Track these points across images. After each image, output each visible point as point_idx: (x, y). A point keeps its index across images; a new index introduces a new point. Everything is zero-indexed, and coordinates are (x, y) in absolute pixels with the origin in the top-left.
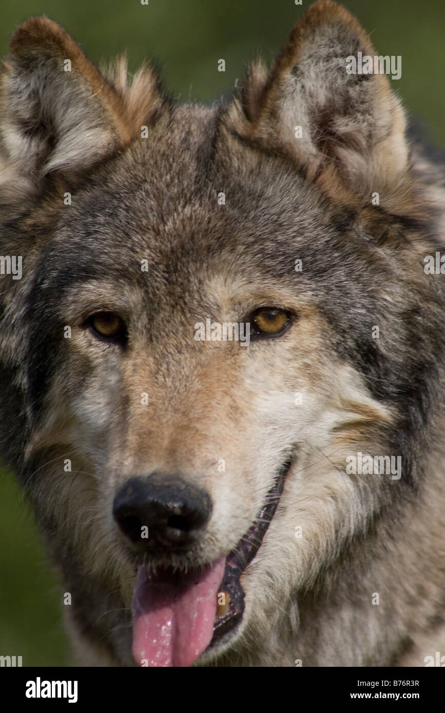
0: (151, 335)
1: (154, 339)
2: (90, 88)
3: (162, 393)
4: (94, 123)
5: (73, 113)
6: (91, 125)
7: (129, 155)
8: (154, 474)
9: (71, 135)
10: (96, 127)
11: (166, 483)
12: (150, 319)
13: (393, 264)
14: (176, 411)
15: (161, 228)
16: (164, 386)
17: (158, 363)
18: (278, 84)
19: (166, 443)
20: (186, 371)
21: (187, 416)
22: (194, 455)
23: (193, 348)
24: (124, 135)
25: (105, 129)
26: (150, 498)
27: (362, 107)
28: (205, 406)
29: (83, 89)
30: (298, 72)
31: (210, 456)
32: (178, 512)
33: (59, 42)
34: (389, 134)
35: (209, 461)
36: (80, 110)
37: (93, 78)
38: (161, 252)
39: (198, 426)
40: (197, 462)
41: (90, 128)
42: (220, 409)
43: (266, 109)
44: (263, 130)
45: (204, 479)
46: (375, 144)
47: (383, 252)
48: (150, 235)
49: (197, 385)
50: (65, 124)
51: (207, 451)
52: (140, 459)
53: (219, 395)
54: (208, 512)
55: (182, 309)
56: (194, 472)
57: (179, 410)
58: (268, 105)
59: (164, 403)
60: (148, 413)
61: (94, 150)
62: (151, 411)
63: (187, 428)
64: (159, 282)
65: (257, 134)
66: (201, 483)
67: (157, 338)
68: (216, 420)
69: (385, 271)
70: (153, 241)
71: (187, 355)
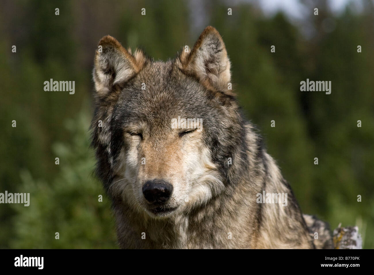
0: (151, 135)
1: (152, 136)
2: (125, 56)
3: (155, 153)
4: (127, 67)
5: (120, 65)
6: (126, 68)
7: (139, 76)
8: (155, 179)
9: (120, 72)
10: (128, 68)
11: (159, 182)
12: (150, 130)
13: (226, 112)
14: (160, 159)
15: (152, 99)
16: (155, 151)
17: (153, 144)
18: (195, 53)
19: (157, 169)
20: (162, 146)
21: (163, 160)
22: (167, 173)
23: (164, 139)
24: (137, 70)
25: (131, 69)
26: (155, 188)
27: (218, 60)
28: (169, 157)
29: (123, 57)
30: (201, 49)
31: (172, 173)
32: (164, 191)
33: (114, 43)
34: (225, 69)
35: (171, 174)
36: (123, 63)
37: (126, 53)
38: (152, 108)
39: (167, 163)
40: (168, 175)
41: (126, 69)
42: (173, 157)
43: (190, 61)
44: (189, 67)
45: (170, 180)
46: (221, 72)
47: (224, 108)
48: (148, 103)
49: (166, 150)
50: (118, 69)
51: (171, 171)
52: (150, 175)
53: (173, 154)
54: (172, 191)
55: (161, 126)
56: (167, 178)
57: (161, 158)
58: (192, 60)
59: (156, 156)
60: (151, 160)
61: (128, 76)
62: (152, 159)
63: (164, 164)
64: (151, 118)
65: (187, 69)
66: (169, 181)
67: (153, 135)
68: (172, 161)
69: (223, 114)
70: (149, 104)
71: (162, 141)
